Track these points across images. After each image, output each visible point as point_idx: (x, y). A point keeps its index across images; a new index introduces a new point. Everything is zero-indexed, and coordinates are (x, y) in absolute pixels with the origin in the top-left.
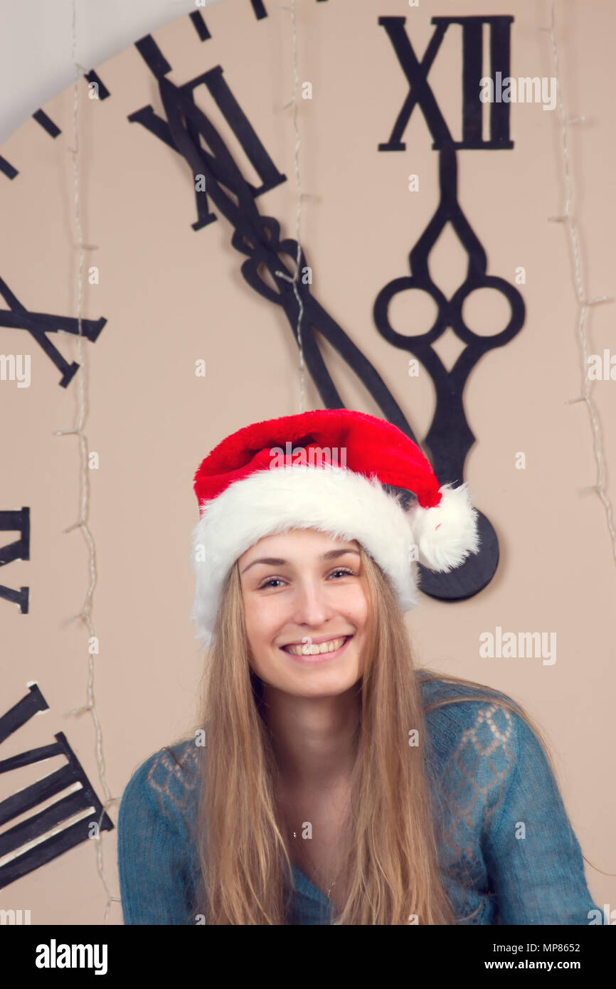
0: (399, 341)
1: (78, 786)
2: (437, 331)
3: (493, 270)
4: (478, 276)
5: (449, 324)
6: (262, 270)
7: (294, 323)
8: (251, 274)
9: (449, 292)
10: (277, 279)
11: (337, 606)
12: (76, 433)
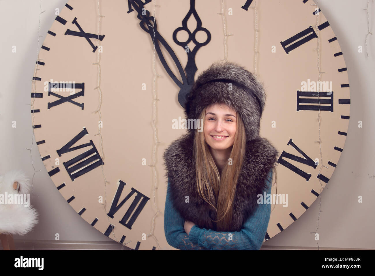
0: (179, 43)
1: (95, 153)
2: (188, 41)
3: (203, 26)
4: (199, 27)
5: (192, 40)
6: (145, 24)
7: (152, 38)
8: (142, 25)
9: (192, 31)
10: (149, 26)
11: (225, 128)
12: (97, 64)
